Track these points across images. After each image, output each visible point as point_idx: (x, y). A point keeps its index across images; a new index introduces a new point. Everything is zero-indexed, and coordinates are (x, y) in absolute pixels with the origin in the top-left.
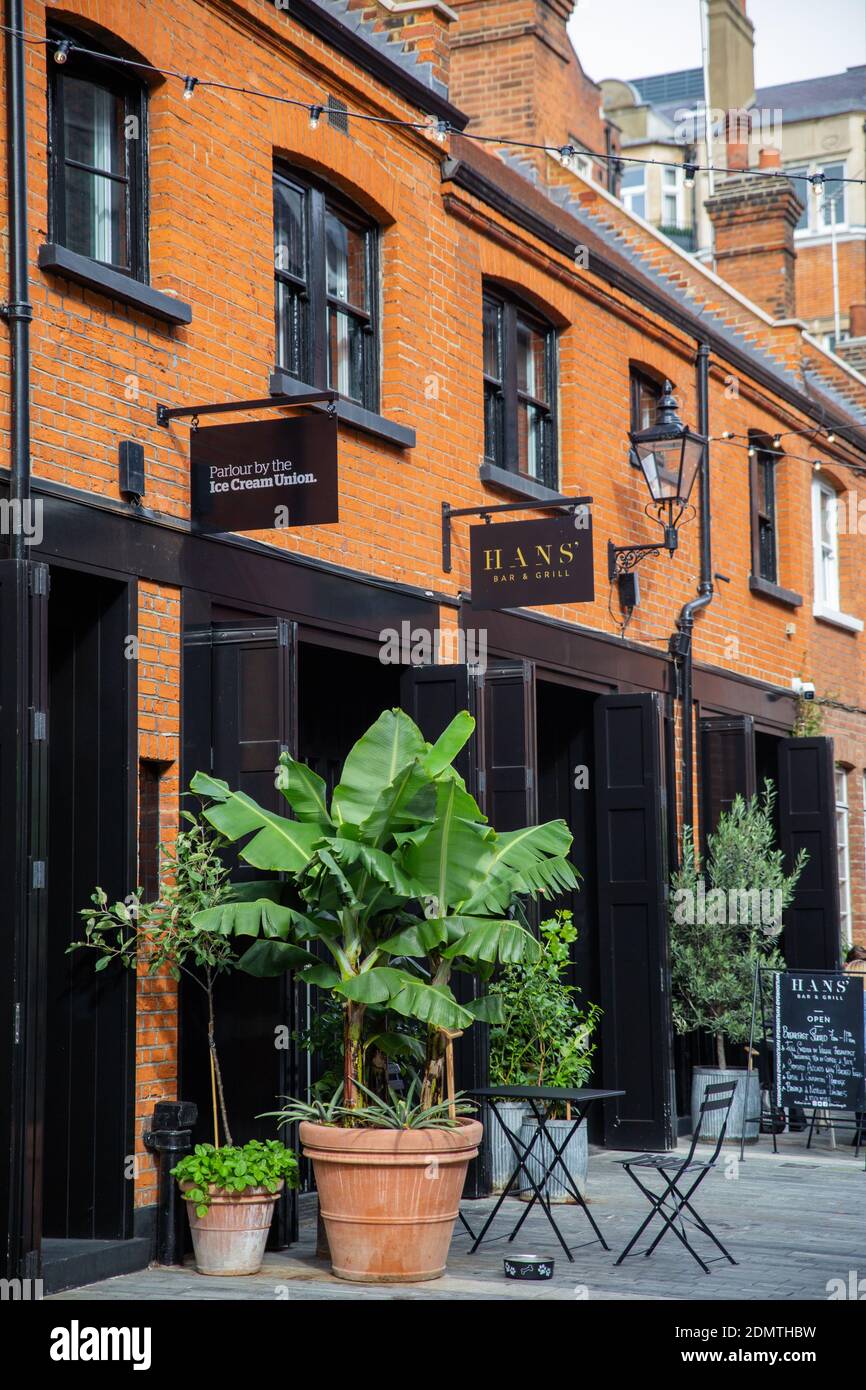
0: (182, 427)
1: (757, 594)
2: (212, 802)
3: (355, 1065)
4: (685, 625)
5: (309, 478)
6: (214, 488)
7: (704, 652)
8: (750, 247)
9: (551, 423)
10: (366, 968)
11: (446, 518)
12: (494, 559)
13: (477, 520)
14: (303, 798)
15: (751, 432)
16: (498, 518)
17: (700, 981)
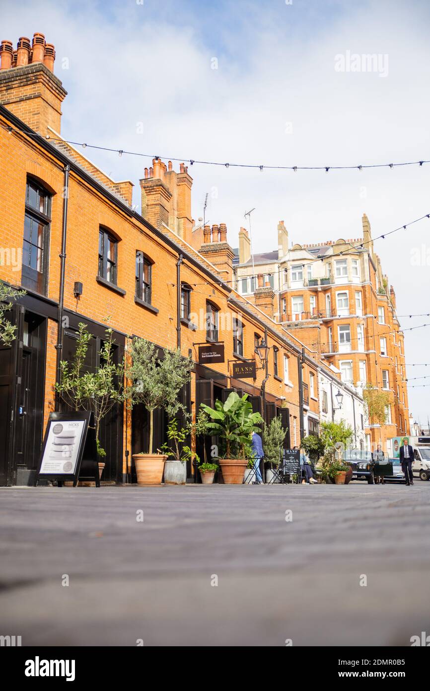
0: (197, 347)
1: (275, 378)
2: (204, 408)
3: (229, 450)
4: (264, 384)
5: (219, 355)
6: (203, 357)
7: (267, 390)
8: (264, 303)
9: (242, 344)
10: (230, 435)
11: (228, 362)
12: (237, 370)
13: (234, 362)
14: (219, 407)
15: (274, 346)
16: (238, 362)
17: (268, 452)
